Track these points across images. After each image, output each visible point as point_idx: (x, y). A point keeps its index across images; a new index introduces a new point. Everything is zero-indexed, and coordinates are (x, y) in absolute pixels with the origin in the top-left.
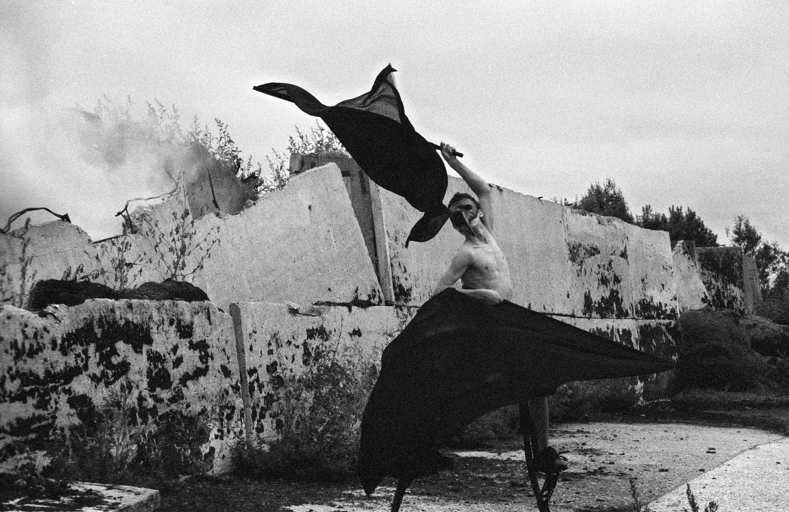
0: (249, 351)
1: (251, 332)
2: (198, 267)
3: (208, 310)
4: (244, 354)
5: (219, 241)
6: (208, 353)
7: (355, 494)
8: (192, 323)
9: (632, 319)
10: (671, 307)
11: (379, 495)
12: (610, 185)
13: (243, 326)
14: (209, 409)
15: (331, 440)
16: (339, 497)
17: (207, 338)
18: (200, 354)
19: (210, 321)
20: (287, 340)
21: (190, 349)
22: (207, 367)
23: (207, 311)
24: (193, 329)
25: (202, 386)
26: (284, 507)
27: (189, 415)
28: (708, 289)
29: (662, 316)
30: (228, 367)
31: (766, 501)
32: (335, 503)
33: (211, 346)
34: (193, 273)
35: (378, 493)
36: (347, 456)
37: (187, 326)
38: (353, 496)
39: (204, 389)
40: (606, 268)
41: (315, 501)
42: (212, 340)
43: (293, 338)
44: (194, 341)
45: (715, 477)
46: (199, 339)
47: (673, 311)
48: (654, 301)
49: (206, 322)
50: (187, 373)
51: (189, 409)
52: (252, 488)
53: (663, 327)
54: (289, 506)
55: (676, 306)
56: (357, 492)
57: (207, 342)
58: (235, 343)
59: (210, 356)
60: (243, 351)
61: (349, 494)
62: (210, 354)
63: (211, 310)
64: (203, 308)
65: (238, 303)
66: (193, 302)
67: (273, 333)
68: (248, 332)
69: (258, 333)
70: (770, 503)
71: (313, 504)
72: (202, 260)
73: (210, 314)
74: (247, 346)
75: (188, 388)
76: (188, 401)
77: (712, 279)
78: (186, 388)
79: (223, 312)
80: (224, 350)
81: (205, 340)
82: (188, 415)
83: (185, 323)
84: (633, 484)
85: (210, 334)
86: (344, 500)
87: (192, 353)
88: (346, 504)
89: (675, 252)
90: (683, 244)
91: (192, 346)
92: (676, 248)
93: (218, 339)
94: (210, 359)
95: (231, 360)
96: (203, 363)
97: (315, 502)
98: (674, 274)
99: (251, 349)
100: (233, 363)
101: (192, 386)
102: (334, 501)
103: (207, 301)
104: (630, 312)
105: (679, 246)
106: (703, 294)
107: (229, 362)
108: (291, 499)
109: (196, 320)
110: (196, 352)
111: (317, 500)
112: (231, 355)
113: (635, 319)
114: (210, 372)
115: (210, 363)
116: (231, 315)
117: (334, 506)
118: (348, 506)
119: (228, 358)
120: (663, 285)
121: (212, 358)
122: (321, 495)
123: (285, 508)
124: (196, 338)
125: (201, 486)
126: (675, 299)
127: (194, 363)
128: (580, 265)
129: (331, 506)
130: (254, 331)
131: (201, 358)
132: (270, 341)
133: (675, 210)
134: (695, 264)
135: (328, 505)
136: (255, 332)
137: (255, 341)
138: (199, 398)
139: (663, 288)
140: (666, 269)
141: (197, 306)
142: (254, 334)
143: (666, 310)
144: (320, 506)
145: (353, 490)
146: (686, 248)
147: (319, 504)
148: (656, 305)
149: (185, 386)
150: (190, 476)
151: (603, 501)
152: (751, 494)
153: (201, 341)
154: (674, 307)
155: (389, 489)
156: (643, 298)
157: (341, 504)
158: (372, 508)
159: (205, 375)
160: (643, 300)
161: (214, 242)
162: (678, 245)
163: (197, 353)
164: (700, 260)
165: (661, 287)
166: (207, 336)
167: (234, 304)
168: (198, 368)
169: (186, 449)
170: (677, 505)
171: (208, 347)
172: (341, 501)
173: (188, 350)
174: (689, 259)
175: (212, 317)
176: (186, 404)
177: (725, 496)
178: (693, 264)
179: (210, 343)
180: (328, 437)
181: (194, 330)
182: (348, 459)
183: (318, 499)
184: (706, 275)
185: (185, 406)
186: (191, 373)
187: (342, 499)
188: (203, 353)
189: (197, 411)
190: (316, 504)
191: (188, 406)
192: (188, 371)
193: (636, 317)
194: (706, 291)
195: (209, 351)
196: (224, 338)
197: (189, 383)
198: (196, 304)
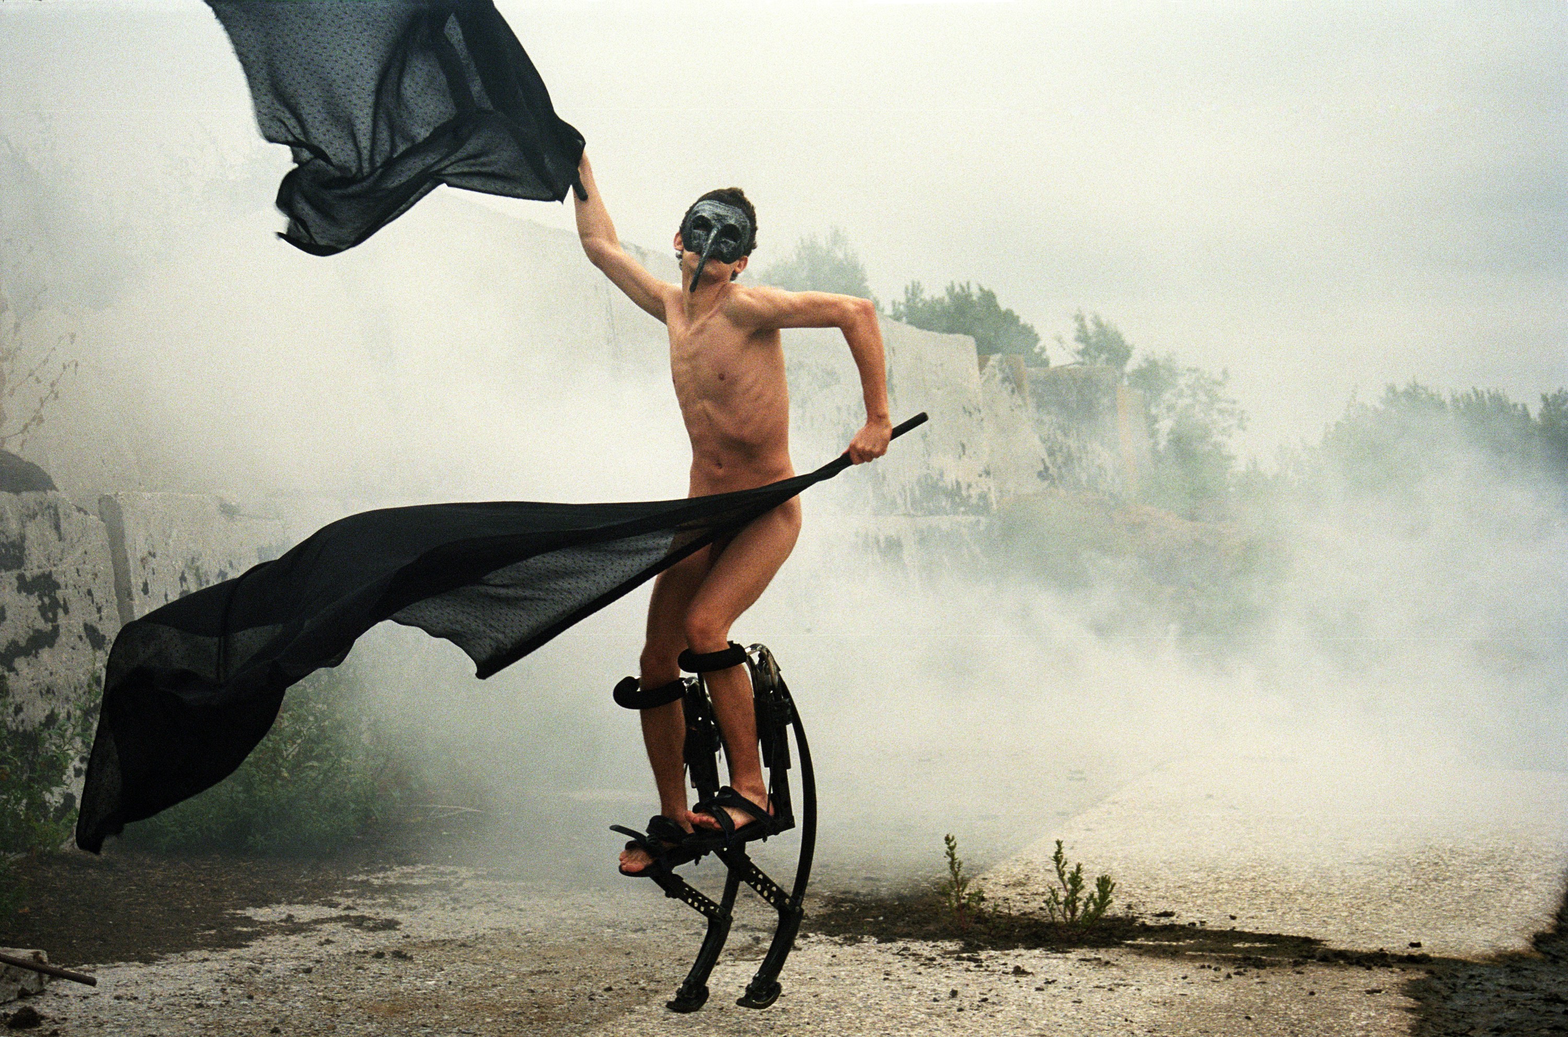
0: (142, 593)
1: (146, 554)
2: (34, 419)
3: (56, 509)
4: (131, 599)
5: (76, 365)
6: (56, 599)
7: (376, 882)
8: (23, 538)
9: (904, 515)
10: (979, 491)
11: (425, 882)
12: (837, 238)
13: (128, 542)
14: (63, 715)
15: (319, 774)
16: (343, 887)
17: (55, 569)
18: (40, 602)
19: (60, 534)
20: (217, 571)
21: (19, 591)
22: (56, 629)
23: (52, 512)
24: (24, 549)
25: (46, 669)
26: (232, 911)
27: (21, 729)
28: (1051, 453)
29: (962, 509)
30: (99, 627)
31: (1195, 871)
32: (336, 899)
33: (63, 586)
34: (22, 432)
35: (421, 878)
36: (353, 806)
37: (13, 544)
38: (371, 885)
39: (51, 674)
40: (852, 413)
41: (294, 897)
42: (64, 573)
43: (231, 565)
44: (28, 575)
45: (1092, 826)
46: (37, 572)
47: (983, 497)
48: (945, 478)
49: (52, 536)
50: (14, 643)
51: (21, 716)
52: (159, 876)
53: (964, 531)
54: (242, 908)
55: (989, 489)
56: (378, 878)
57: (54, 576)
58: (112, 578)
59: (61, 607)
60: (130, 595)
61: (362, 882)
62: (62, 603)
63: (61, 511)
64: (46, 505)
65: (116, 495)
66: (24, 494)
67: (190, 557)
68: (139, 555)
69: (158, 555)
70: (1203, 874)
71: (290, 903)
72: (42, 405)
73: (59, 519)
74: (136, 582)
75: (17, 674)
76: (18, 700)
77: (1059, 432)
78: (12, 674)
79: (86, 513)
80: (90, 593)
81: (51, 572)
82: (18, 728)
83: (7, 537)
84: (952, 844)
85: (61, 560)
86: (355, 893)
87: (25, 600)
88: (358, 901)
89: (985, 377)
90: (1001, 362)
91: (24, 586)
92: (987, 370)
93: (78, 570)
94: (60, 612)
95: (104, 613)
96: (47, 620)
97: (296, 900)
98: (985, 424)
99: (145, 590)
100: (110, 618)
101: (26, 670)
102: (334, 895)
103: (54, 491)
104: (899, 501)
105: (993, 367)
106: (1040, 462)
107: (101, 618)
108: (243, 896)
109: (32, 531)
110: (31, 598)
111: (298, 896)
112: (104, 603)
113: (909, 515)
114: (62, 639)
115: (62, 619)
116: (103, 520)
117: (336, 905)
118: (364, 905)
119: (99, 610)
120: (963, 446)
121: (66, 611)
122: (306, 884)
123: (234, 914)
124: (31, 571)
125: (50, 875)
126: (988, 473)
127: (29, 621)
128: (802, 407)
129: (330, 907)
130: (150, 553)
131: (43, 610)
132: (183, 573)
133: (957, 289)
134: (1026, 405)
135: (323, 905)
136: (154, 556)
137: (154, 573)
138: (41, 692)
139: (964, 452)
140: (970, 413)
141: (32, 504)
142: (150, 558)
143: (970, 496)
144: (307, 907)
145: (368, 872)
146: (1007, 370)
147: (303, 903)
148: (950, 488)
149: (12, 669)
150: (24, 855)
151: (878, 880)
152: (1165, 858)
153: (43, 575)
154: (986, 490)
155: (441, 868)
156: (925, 471)
157: (349, 902)
158: (415, 908)
159: (51, 646)
160: (926, 476)
161: (65, 368)
162: (991, 362)
163: (34, 601)
164: (1033, 393)
165: (960, 448)
166: (55, 565)
167: (110, 498)
168: (37, 631)
169: (18, 801)
170: (1025, 884)
171: (57, 586)
172: (348, 896)
173: (15, 593)
174: (1013, 391)
175: (64, 525)
176: (13, 706)
177: (1115, 864)
178: (1020, 402)
179: (61, 580)
180: (312, 767)
181: (27, 552)
182: (354, 811)
183: (301, 894)
184: (1045, 424)
185: (11, 710)
186: (23, 643)
187: (350, 891)
188: (46, 600)
189: (37, 720)
190: (297, 903)
191: (18, 709)
192: (17, 639)
193: (912, 512)
194: (1045, 456)
195: (59, 594)
196: (88, 567)
197: (20, 663)
198: (29, 497)
